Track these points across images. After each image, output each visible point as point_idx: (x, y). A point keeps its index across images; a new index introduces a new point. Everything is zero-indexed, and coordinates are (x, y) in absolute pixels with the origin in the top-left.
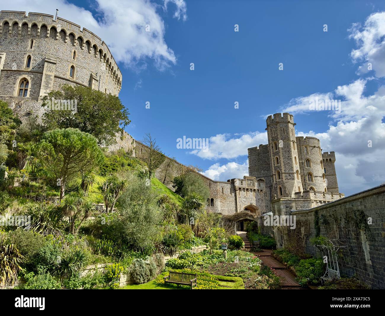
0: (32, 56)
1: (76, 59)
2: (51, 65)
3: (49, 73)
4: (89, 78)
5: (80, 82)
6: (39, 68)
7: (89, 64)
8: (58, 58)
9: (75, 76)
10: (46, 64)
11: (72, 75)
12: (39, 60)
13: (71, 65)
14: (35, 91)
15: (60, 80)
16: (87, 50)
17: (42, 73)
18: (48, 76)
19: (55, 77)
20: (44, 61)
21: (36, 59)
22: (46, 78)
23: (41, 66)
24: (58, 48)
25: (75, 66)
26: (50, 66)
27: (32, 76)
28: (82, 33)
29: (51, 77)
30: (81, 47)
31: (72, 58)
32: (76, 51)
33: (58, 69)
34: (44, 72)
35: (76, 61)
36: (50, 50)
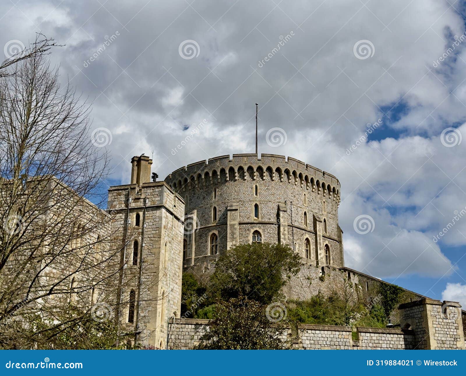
0: (216, 207)
1: (258, 195)
2: (233, 212)
3: (233, 223)
4: (277, 211)
5: (267, 220)
6: (224, 219)
7: (274, 194)
8: (240, 201)
9: (260, 216)
10: (229, 213)
11: (257, 215)
12: (223, 210)
13: (254, 204)
14: (223, 246)
15: (244, 226)
16: (270, 178)
17: (227, 224)
18: (232, 226)
19: (240, 224)
20: (227, 210)
21: (220, 209)
22: (230, 229)
23: (225, 216)
24: (238, 190)
25: (258, 204)
26: (233, 214)
27: (219, 229)
28: (260, 161)
29: (235, 226)
30: (262, 178)
31: (255, 195)
32: (257, 185)
33: (242, 214)
34: (228, 223)
35: (258, 197)
36: (231, 195)
